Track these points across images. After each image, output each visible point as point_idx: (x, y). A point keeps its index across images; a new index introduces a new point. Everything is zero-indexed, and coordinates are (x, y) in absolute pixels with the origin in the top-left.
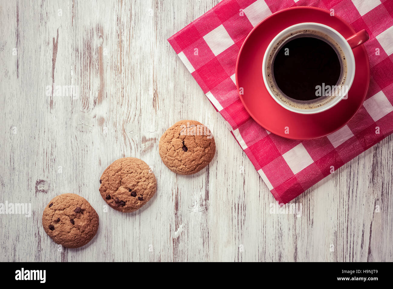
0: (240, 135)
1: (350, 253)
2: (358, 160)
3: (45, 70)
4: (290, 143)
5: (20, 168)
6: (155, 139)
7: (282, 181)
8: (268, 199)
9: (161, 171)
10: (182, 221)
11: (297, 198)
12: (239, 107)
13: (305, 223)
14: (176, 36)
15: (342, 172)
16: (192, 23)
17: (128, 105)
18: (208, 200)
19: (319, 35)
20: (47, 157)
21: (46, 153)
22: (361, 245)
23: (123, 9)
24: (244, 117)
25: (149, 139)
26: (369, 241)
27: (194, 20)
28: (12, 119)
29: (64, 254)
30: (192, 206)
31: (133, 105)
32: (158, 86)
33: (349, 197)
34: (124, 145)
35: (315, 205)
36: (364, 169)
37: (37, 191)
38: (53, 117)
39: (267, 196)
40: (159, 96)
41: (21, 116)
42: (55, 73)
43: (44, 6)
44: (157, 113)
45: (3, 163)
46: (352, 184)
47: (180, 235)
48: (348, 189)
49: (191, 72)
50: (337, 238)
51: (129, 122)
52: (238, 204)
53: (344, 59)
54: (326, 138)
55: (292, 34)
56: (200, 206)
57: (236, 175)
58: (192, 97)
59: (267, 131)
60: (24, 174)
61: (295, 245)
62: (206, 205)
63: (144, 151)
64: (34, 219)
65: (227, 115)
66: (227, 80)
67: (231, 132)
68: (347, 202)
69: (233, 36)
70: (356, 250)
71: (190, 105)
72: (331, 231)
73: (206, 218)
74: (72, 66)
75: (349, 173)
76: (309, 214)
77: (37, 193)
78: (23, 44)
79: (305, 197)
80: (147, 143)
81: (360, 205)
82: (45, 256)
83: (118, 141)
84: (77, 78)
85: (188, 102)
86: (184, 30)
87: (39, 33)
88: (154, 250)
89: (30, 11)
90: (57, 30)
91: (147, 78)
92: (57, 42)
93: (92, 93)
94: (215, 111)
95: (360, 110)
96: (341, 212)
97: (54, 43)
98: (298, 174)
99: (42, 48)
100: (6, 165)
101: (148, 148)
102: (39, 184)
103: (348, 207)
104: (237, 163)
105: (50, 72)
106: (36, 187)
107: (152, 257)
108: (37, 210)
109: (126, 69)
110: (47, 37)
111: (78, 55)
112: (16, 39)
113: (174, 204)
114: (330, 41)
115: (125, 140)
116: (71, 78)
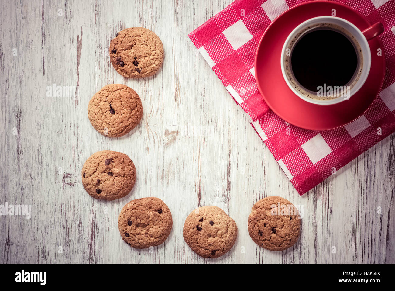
0: (260, 127)
1: (369, 240)
2: (376, 149)
3: (70, 67)
4: (309, 134)
5: (48, 162)
6: (178, 132)
7: (301, 170)
8: (288, 188)
9: (183, 163)
11: (316, 187)
12: (258, 99)
13: (325, 211)
14: (196, 31)
15: (360, 161)
16: (211, 19)
17: (151, 99)
18: (230, 190)
19: (336, 28)
20: (74, 151)
21: (72, 147)
22: (380, 232)
23: (144, 6)
24: (263, 109)
25: (172, 132)
26: (387, 227)
27: (214, 15)
28: (39, 115)
29: (92, 245)
30: (214, 197)
31: (156, 100)
32: (180, 81)
33: (367, 185)
34: (147, 138)
35: (334, 194)
36: (381, 158)
37: (64, 184)
38: (79, 112)
39: (287, 186)
40: (181, 90)
41: (47, 111)
42: (80, 70)
43: (68, 4)
44: (179, 107)
45: (32, 158)
46: (370, 173)
48: (366, 177)
49: (212, 66)
50: (356, 226)
51: (152, 115)
52: (259, 194)
53: (360, 51)
54: (343, 128)
55: (309, 28)
56: (223, 196)
57: (257, 166)
58: (212, 90)
59: (286, 122)
60: (52, 168)
61: (315, 233)
62: (228, 195)
63: (167, 144)
64: (62, 212)
65: (247, 107)
66: (246, 74)
67: (252, 124)
68: (365, 190)
69: (252, 30)
70: (375, 237)
71: (210, 99)
72: (350, 218)
73: (228, 208)
74: (96, 63)
75: (367, 162)
76: (329, 202)
77: (65, 186)
78: (49, 42)
79: (324, 186)
80: (169, 136)
81: (377, 194)
82: (73, 246)
83: (142, 135)
84: (101, 74)
85: (209, 96)
86: (204, 25)
87: (63, 31)
88: (179, 239)
89: (55, 10)
90: (81, 28)
91: (169, 73)
92: (81, 39)
94: (236, 103)
95: (376, 101)
96: (359, 200)
97: (78, 40)
98: (317, 164)
99: (67, 45)
100: (34, 159)
101: (170, 141)
102: (66, 176)
103: (367, 195)
104: (257, 154)
105: (75, 69)
106: (64, 181)
107: (176, 247)
108: (65, 202)
110: (72, 35)
111: (102, 52)
112: (42, 37)
113: (197, 195)
114: (347, 34)
115: (148, 133)
116: (95, 74)
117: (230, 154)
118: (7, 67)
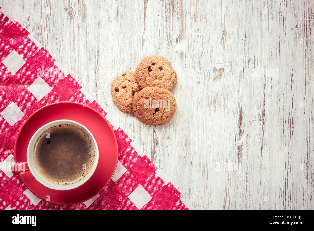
3: (138, 16)
6: (224, 69)
9: (228, 93)
10: (244, 133)
17: (202, 43)
18: (265, 116)
25: (219, 69)
28: (113, 53)
30: (252, 121)
31: (206, 43)
32: (226, 28)
34: (199, 73)
38: (145, 52)
39: (311, 113)
40: (227, 36)
41: (120, 51)
42: (146, 18)
44: (225, 49)
47: (243, 143)
51: (203, 55)
52: (288, 120)
56: (259, 120)
57: (286, 97)
58: (252, 36)
62: (263, 120)
63: (215, 78)
64: (130, 131)
71: (250, 43)
73: (263, 130)
74: (159, 13)
80: (217, 72)
83: (195, 71)
84: (163, 22)
85: (249, 40)
88: (223, 154)
91: (217, 22)
93: (175, 33)
101: (218, 76)
104: (287, 87)
105: (142, 18)
108: (133, 124)
109: (201, 15)
111: (164, 4)
113: (238, 119)
115: (200, 69)
116: (158, 22)
117: (265, 87)
118: (88, 16)
